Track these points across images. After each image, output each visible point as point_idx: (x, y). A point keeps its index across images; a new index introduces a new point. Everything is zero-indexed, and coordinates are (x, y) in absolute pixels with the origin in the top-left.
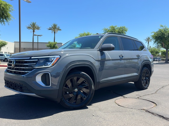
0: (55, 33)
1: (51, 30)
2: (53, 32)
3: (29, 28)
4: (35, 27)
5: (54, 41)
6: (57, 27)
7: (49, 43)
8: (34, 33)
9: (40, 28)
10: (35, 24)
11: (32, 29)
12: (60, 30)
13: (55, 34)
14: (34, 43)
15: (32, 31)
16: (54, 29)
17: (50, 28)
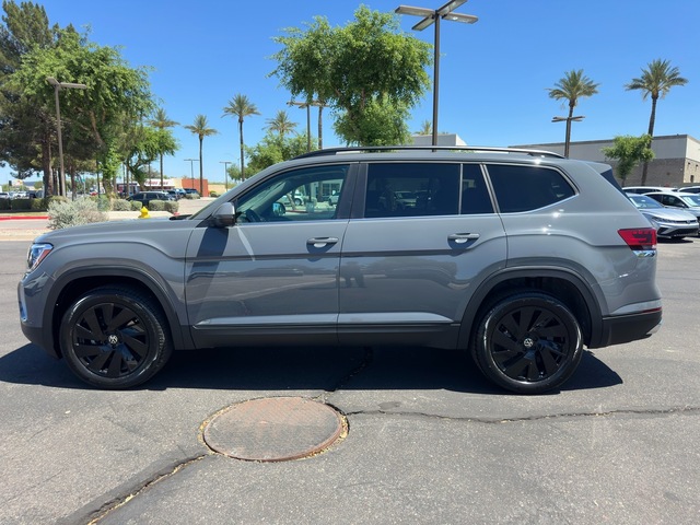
0: (655, 98)
1: (639, 90)
2: (650, 94)
3: (556, 93)
4: (578, 89)
5: (651, 131)
6: (668, 73)
7: (616, 140)
8: (571, 112)
9: (596, 89)
10: (579, 75)
11: (565, 95)
12: (681, 80)
13: (654, 104)
14: (570, 147)
15: (568, 101)
16: (656, 80)
17: (634, 80)
